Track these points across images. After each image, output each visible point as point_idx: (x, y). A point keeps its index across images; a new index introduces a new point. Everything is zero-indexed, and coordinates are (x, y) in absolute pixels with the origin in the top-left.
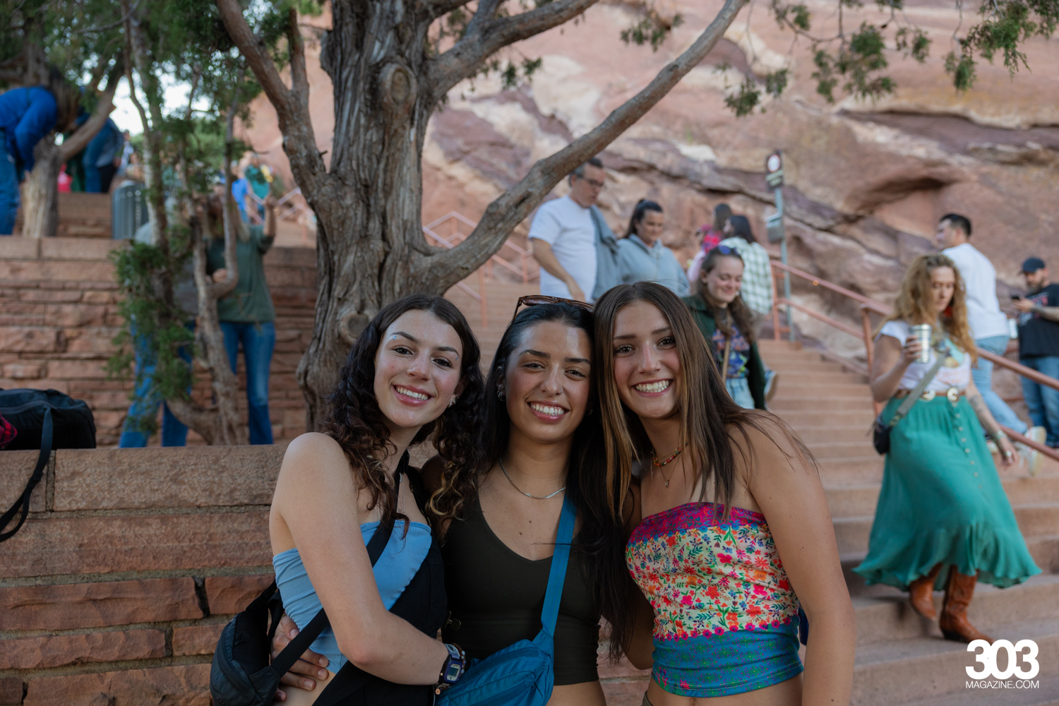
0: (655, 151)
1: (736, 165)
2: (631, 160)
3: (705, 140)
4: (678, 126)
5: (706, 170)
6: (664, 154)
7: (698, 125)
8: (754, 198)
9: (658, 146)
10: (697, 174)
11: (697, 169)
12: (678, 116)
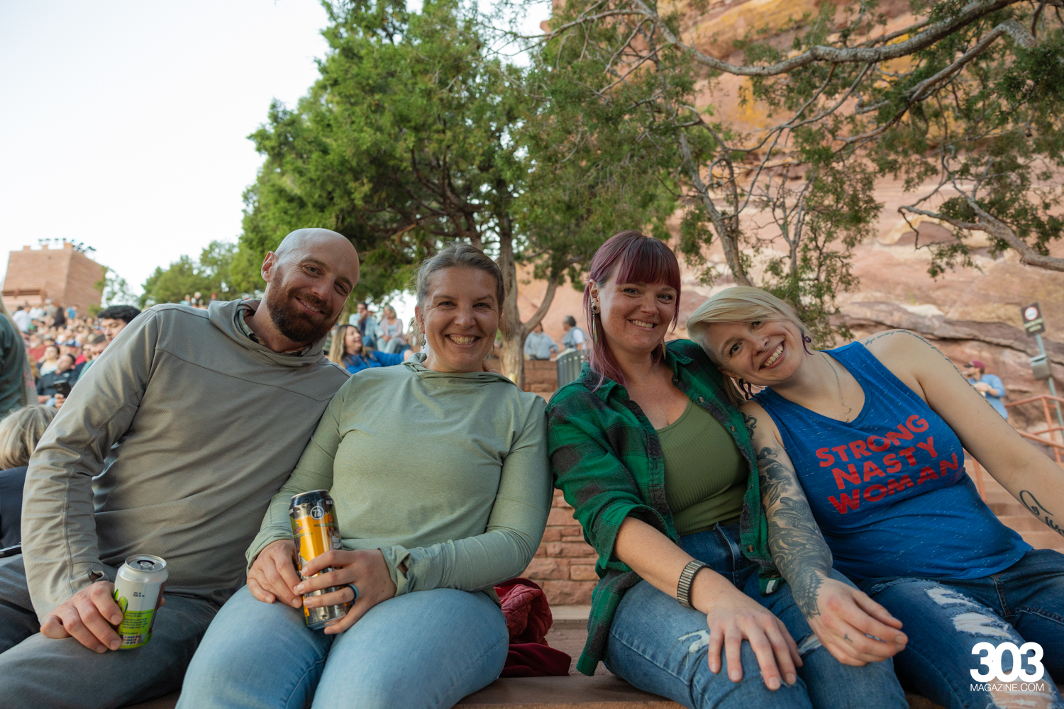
0: (881, 311)
1: (968, 318)
2: (859, 319)
3: (928, 300)
4: (899, 291)
5: (937, 323)
6: (891, 314)
7: (920, 289)
8: (989, 343)
9: (883, 307)
10: (928, 327)
11: (927, 322)
12: (898, 283)
